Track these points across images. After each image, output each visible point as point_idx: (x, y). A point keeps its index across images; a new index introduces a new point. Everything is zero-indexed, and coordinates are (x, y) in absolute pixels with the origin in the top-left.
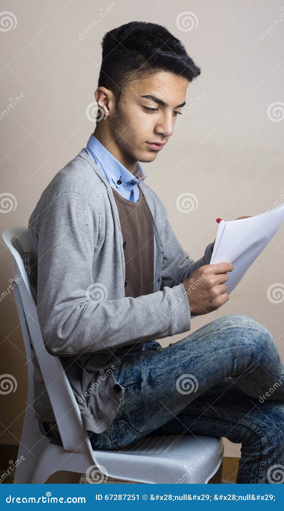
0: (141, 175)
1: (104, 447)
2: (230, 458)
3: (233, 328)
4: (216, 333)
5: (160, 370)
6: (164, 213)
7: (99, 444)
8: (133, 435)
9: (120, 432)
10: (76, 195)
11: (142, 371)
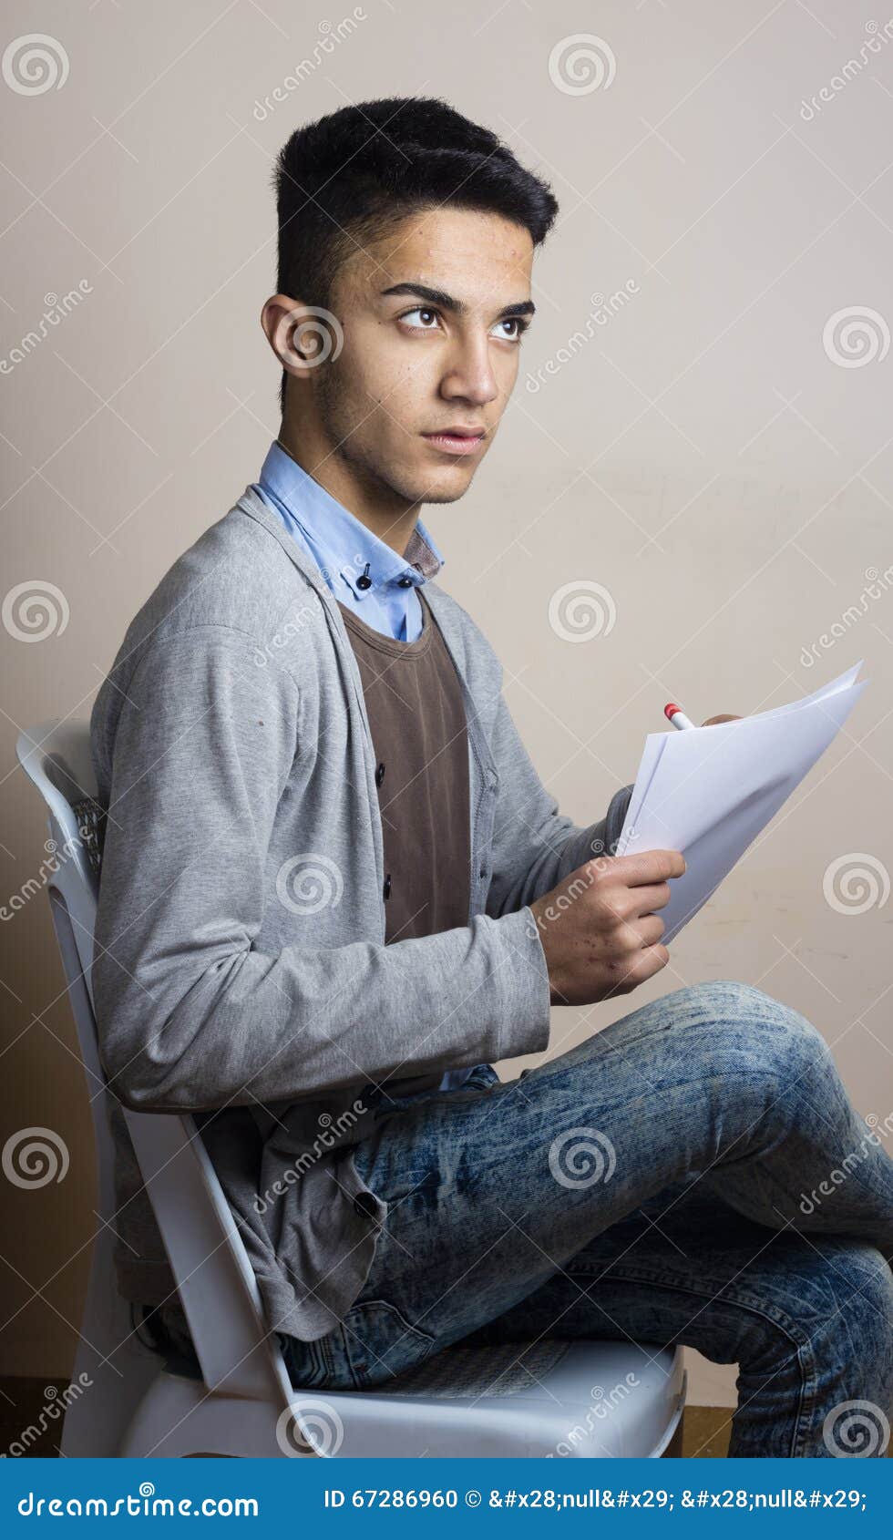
0: (429, 559)
1: (325, 1381)
2: (707, 1411)
3: (713, 1023)
4: (662, 1037)
5: (494, 1150)
6: (494, 673)
7: (310, 1375)
8: (413, 1346)
9: (376, 1337)
10: (229, 635)
11: (440, 1152)
